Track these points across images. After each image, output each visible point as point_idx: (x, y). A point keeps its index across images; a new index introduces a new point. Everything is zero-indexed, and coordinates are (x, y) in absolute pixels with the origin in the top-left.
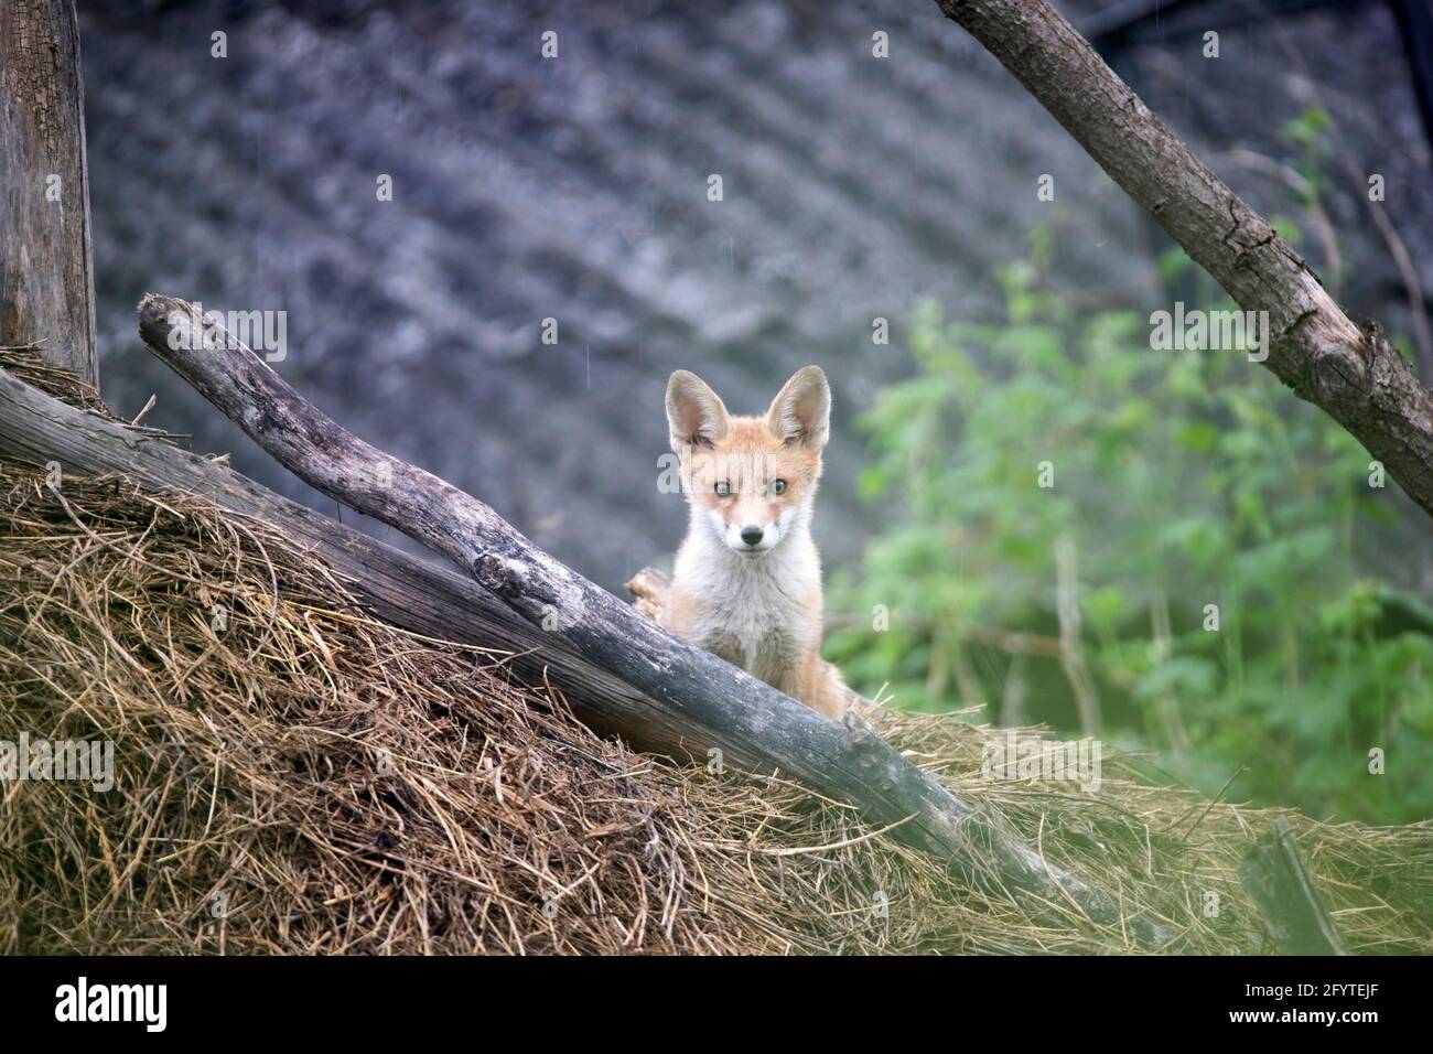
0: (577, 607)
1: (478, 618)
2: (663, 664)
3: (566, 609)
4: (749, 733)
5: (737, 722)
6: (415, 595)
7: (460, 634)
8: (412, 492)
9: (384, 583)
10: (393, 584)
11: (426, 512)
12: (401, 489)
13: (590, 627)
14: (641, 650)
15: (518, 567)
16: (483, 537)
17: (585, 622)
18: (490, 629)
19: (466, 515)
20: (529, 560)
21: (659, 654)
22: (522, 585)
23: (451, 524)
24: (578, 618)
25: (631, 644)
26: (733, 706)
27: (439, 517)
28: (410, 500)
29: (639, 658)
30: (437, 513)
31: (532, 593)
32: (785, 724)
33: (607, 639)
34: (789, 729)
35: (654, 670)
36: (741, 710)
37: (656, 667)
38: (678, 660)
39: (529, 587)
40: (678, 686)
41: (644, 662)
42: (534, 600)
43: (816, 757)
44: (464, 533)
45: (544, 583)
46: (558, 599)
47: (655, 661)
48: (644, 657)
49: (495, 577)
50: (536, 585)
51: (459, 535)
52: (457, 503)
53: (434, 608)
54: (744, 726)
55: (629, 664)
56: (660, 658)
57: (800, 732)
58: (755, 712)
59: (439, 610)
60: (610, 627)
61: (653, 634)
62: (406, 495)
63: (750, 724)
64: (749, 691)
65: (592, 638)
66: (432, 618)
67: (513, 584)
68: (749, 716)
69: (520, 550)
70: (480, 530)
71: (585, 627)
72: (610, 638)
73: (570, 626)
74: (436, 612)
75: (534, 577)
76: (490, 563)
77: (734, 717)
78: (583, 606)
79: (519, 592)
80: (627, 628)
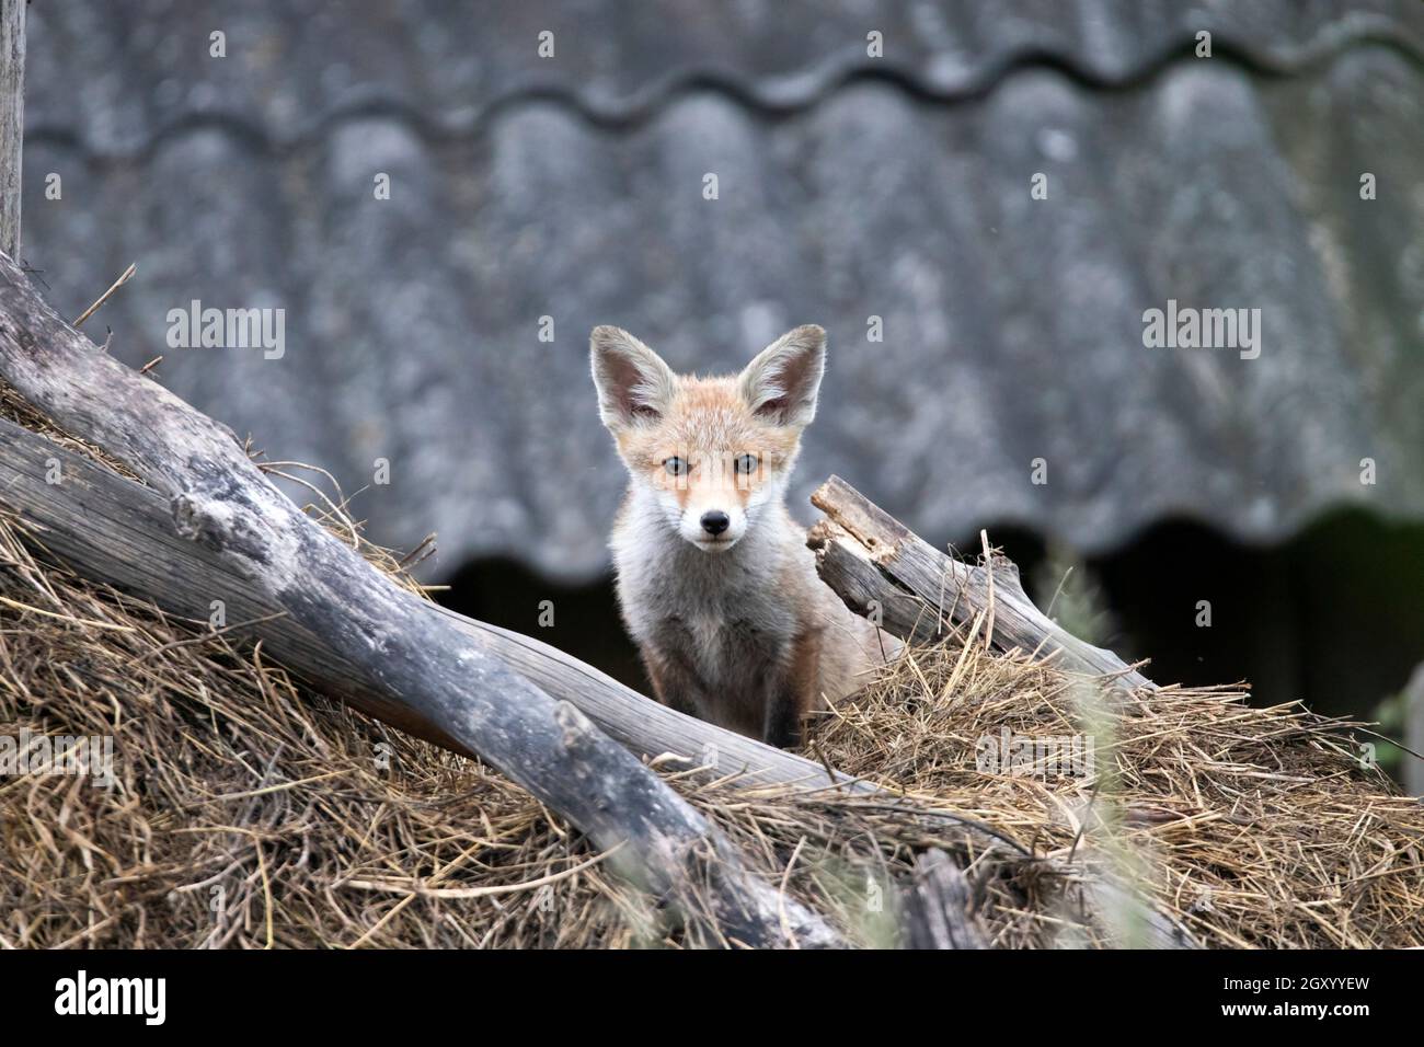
0: (288, 563)
2: (379, 640)
3: (276, 568)
4: (466, 731)
5: (453, 718)
8: (119, 411)
10: (117, 532)
11: (133, 438)
12: (106, 405)
13: (301, 589)
14: (356, 621)
15: (222, 511)
16: (195, 470)
17: (296, 584)
19: (181, 442)
20: (243, 501)
21: (377, 627)
22: (222, 535)
23: (159, 454)
24: (290, 577)
25: (345, 613)
26: (450, 695)
27: (147, 445)
28: (116, 422)
29: (354, 633)
30: (146, 438)
31: (236, 545)
32: (503, 720)
33: (320, 606)
34: (508, 727)
35: (369, 649)
36: (458, 702)
37: (371, 643)
38: (395, 635)
39: (231, 537)
40: (393, 668)
41: (359, 637)
42: (239, 555)
43: (534, 764)
44: (174, 466)
45: (251, 533)
46: (267, 553)
47: (372, 635)
48: (359, 631)
49: (190, 524)
50: (242, 535)
51: (168, 468)
52: (172, 424)
53: (168, 562)
54: (461, 723)
55: (344, 639)
56: (376, 632)
57: (519, 732)
58: (473, 705)
60: (324, 590)
61: (373, 600)
62: (112, 414)
63: (467, 720)
64: (471, 676)
65: (305, 604)
67: (211, 534)
68: (465, 709)
69: (235, 487)
70: (192, 462)
71: (297, 590)
72: (324, 605)
73: (282, 589)
75: (239, 524)
76: (184, 505)
77: (451, 711)
78: (296, 562)
79: (219, 544)
80: (344, 592)
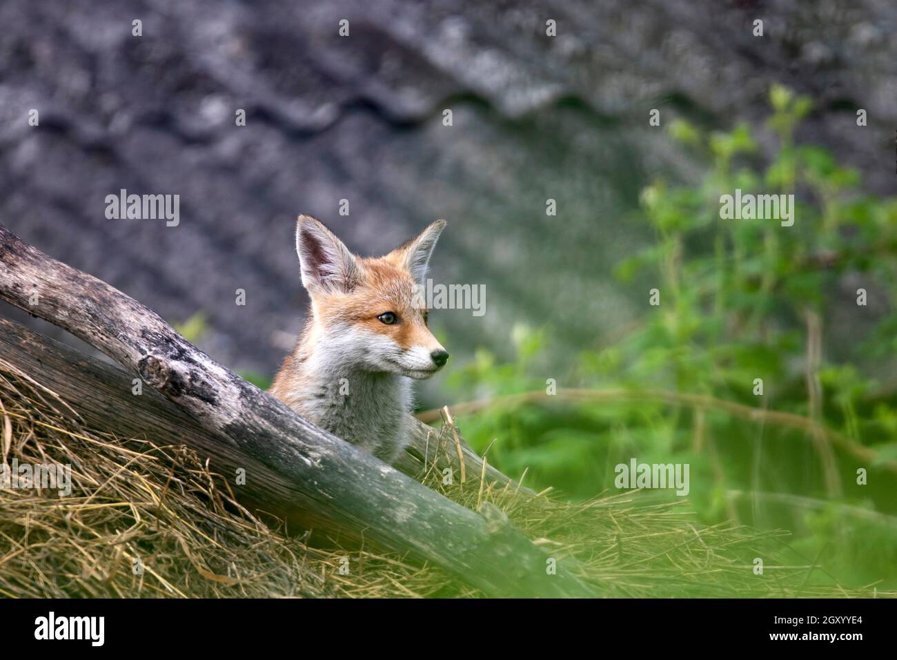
0: (234, 405)
1: (146, 412)
2: (315, 459)
3: (224, 408)
4: (393, 524)
5: (382, 514)
6: (85, 390)
7: (127, 426)
8: (81, 297)
9: (57, 379)
10: (66, 380)
11: (94, 316)
12: (70, 293)
13: (246, 424)
14: (294, 446)
15: (180, 366)
16: (148, 339)
17: (241, 420)
18: (157, 423)
19: (132, 319)
20: (190, 361)
21: (311, 450)
22: (183, 385)
23: (117, 327)
24: (235, 415)
25: (284, 440)
26: (379, 498)
27: (106, 321)
28: (80, 305)
29: (292, 454)
30: (106, 316)
31: (191, 391)
32: (426, 515)
33: (261, 435)
34: (431, 520)
35: (305, 465)
36: (386, 503)
37: (308, 461)
38: (327, 456)
39: (189, 386)
40: (327, 479)
41: (296, 457)
42: (194, 399)
43: (455, 546)
44: (130, 336)
45: (204, 383)
46: (216, 398)
47: (307, 456)
48: (296, 453)
49: (158, 376)
50: (198, 384)
51: (125, 337)
52: (124, 307)
53: (104, 402)
54: (388, 517)
55: (282, 459)
56: (311, 453)
57: (441, 523)
58: (399, 505)
59: (110, 405)
60: (265, 424)
61: (305, 431)
62: (76, 299)
63: (394, 515)
64: (394, 485)
65: (248, 433)
66: (103, 412)
67: (174, 384)
68: (392, 508)
69: (182, 352)
70: (144, 333)
71: (242, 424)
72: (265, 435)
73: (228, 423)
74: (105, 406)
75: (194, 377)
76: (153, 363)
77: (380, 509)
78: (240, 405)
79: (179, 391)
80: (281, 425)
